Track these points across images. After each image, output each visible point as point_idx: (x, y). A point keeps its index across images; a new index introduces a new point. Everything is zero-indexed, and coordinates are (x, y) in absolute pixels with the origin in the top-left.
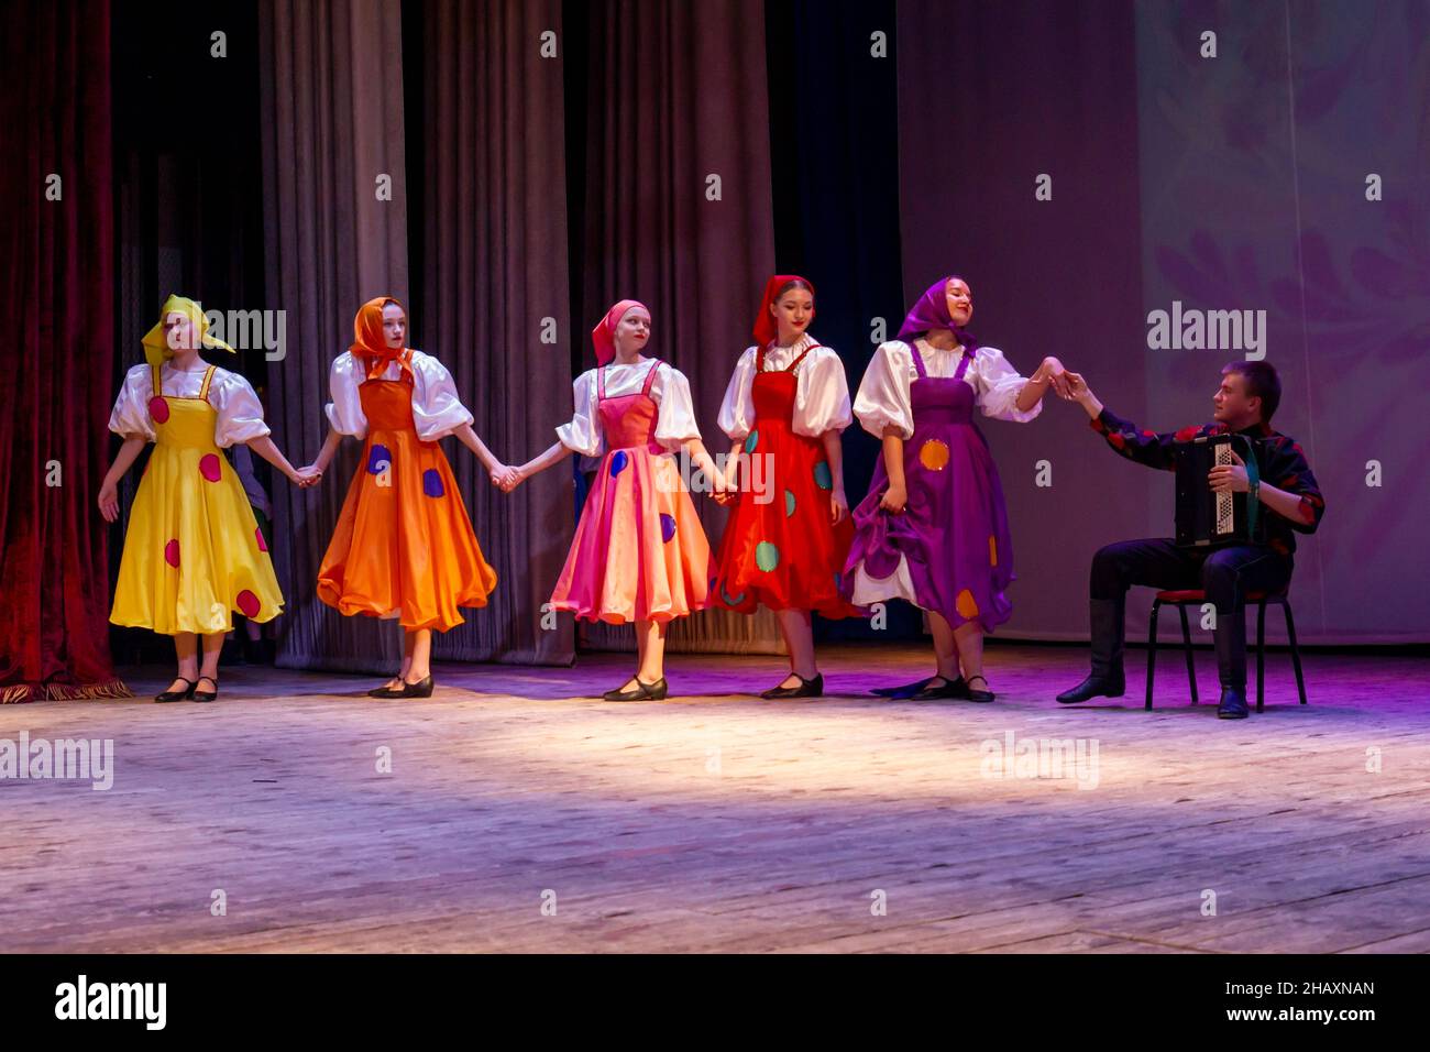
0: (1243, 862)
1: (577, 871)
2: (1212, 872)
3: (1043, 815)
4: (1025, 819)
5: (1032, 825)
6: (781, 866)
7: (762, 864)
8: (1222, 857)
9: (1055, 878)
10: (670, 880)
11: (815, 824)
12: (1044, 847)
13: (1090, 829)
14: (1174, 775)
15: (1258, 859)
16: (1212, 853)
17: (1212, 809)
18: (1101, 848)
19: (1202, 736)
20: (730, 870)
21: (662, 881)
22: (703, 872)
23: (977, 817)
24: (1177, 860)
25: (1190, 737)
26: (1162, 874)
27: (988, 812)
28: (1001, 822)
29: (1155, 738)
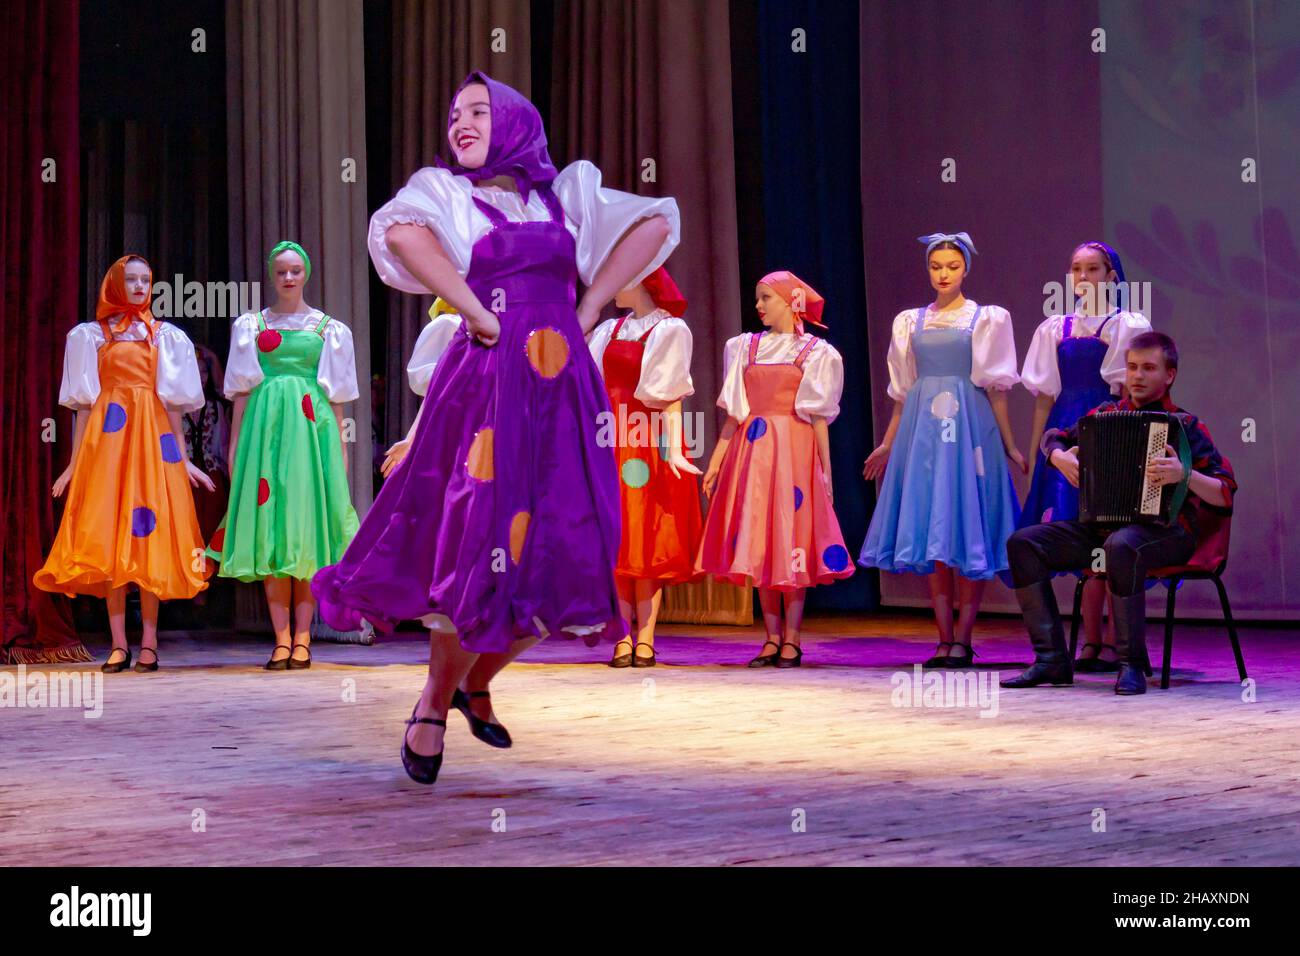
0: (1197, 839)
1: (531, 842)
2: (1165, 848)
3: (999, 789)
4: (981, 794)
5: (988, 799)
6: (737, 839)
7: (717, 837)
8: (1177, 833)
9: (1009, 853)
10: (625, 852)
11: (773, 796)
12: (999, 821)
13: (1045, 804)
14: (1131, 751)
15: (1212, 836)
16: (1166, 830)
17: (1168, 785)
18: (1056, 824)
19: (1159, 711)
20: (687, 842)
21: (618, 853)
22: (660, 844)
23: (932, 791)
24: (1130, 836)
25: (1149, 712)
26: (1116, 850)
27: (942, 787)
28: (957, 796)
29: (1112, 712)
